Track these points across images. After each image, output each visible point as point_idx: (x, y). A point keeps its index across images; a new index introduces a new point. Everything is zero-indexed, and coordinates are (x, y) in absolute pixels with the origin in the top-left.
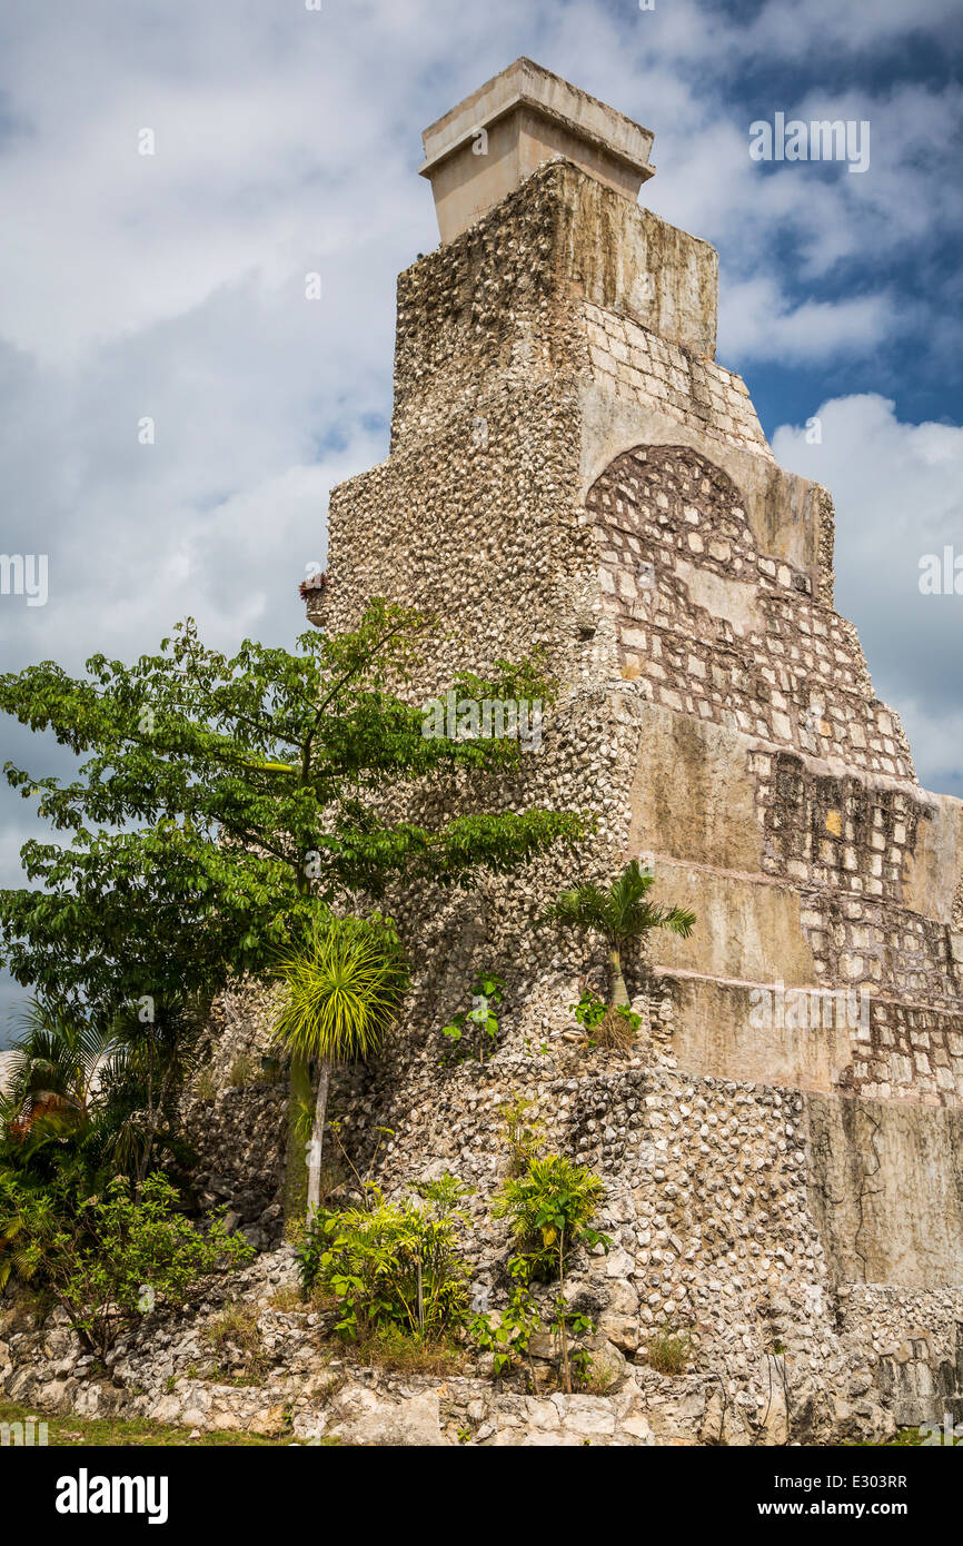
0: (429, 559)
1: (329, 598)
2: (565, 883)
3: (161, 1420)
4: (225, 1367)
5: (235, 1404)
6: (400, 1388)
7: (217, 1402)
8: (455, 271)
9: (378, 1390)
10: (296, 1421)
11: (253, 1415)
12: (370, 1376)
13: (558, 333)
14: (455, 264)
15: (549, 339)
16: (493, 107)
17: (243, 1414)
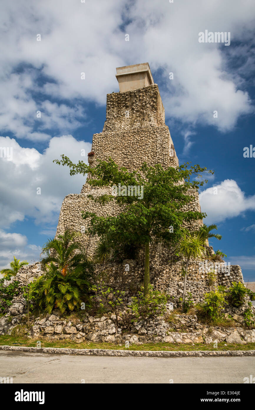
0: (129, 155)
1: (94, 157)
2: (186, 227)
3: (170, 342)
4: (175, 329)
5: (189, 337)
6: (227, 330)
7: (184, 337)
8: (126, 99)
9: (221, 331)
10: (206, 339)
11: (194, 339)
12: (219, 328)
13: (158, 118)
14: (127, 97)
15: (157, 119)
16: (139, 69)
17: (192, 339)
